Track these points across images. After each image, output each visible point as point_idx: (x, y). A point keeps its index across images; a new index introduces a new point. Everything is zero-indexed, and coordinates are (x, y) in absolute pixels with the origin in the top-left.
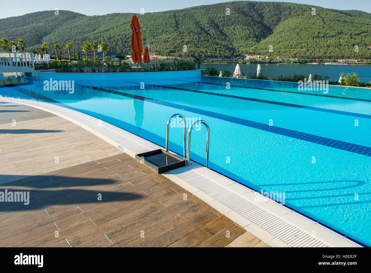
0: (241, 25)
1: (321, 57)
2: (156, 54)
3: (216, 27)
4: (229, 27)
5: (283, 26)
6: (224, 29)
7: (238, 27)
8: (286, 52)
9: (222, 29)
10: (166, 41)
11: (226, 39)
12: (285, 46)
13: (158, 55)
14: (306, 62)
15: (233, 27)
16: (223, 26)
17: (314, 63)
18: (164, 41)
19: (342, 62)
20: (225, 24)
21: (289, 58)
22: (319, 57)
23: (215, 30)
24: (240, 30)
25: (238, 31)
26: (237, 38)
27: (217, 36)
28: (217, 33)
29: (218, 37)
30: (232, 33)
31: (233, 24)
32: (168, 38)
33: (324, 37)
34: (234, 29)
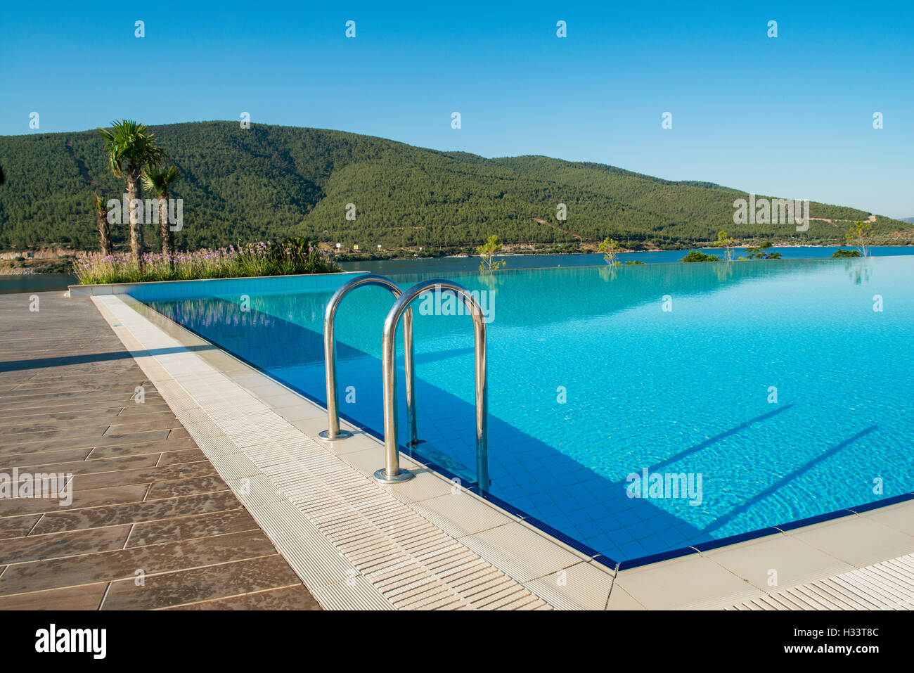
0: (250, 174)
1: (464, 242)
2: (65, 246)
3: (189, 179)
4: (222, 179)
5: (344, 178)
6: (210, 183)
7: (245, 178)
8: (385, 234)
9: (204, 183)
10: (74, 210)
11: (223, 208)
12: (376, 222)
13: (72, 248)
14: (442, 254)
15: (232, 178)
16: (206, 175)
17: (459, 256)
18: (67, 211)
19: (509, 251)
20: (212, 172)
21: (401, 246)
22: (460, 242)
23: (190, 185)
24: (253, 187)
25: (247, 189)
26: (250, 205)
27: (199, 200)
28: (198, 193)
29: (202, 202)
30: (235, 194)
31: (229, 172)
32: (79, 204)
33: (445, 202)
34: (237, 184)
